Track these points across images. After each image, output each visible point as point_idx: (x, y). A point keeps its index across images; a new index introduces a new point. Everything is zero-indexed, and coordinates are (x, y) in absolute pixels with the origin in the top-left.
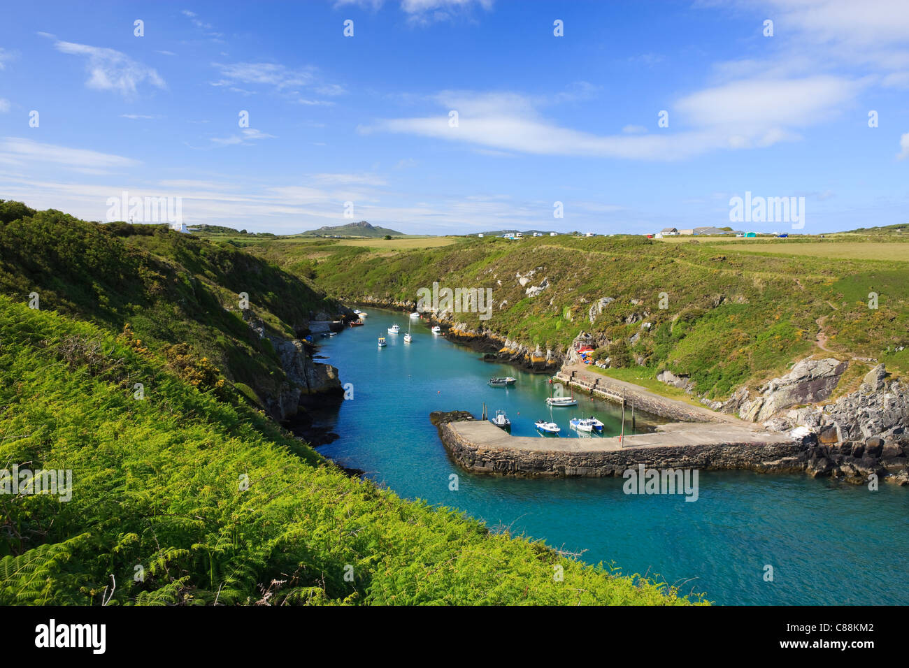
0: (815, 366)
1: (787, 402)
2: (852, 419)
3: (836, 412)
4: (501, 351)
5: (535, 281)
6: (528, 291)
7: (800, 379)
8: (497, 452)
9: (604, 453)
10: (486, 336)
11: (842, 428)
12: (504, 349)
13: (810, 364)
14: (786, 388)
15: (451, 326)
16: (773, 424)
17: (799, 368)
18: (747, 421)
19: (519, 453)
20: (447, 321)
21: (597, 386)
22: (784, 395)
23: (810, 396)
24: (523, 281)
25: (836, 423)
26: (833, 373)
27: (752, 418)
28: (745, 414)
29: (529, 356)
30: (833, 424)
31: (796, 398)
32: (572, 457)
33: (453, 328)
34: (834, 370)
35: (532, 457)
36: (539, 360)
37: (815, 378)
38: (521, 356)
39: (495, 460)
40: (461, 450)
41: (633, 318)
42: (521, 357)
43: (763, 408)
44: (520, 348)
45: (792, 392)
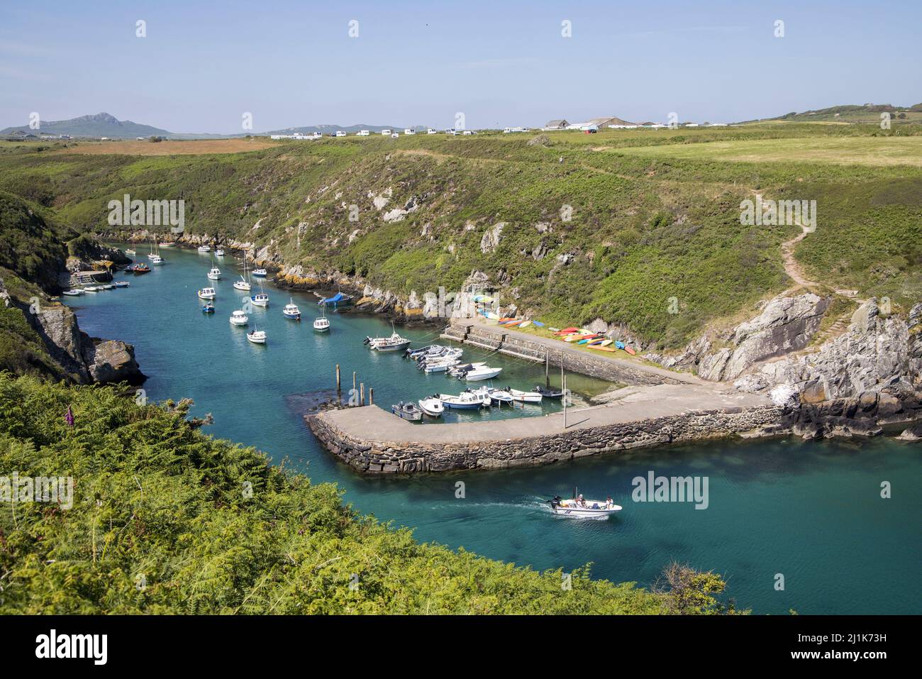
0: (792, 305)
1: (759, 354)
2: (841, 371)
3: (821, 363)
4: (359, 302)
5: (395, 201)
6: (387, 216)
7: (774, 322)
8: (399, 449)
9: (542, 439)
10: (332, 281)
11: (830, 383)
12: (365, 299)
13: (786, 302)
14: (757, 335)
15: (279, 270)
16: (745, 383)
17: (772, 307)
18: (710, 380)
19: (430, 448)
20: (271, 262)
21: (504, 344)
22: (756, 345)
23: (787, 345)
24: (380, 202)
25: (822, 376)
26: (813, 313)
27: (717, 377)
28: (707, 372)
29: (401, 307)
30: (818, 378)
31: (771, 348)
32: (502, 447)
33: (283, 272)
34: (815, 308)
35: (448, 452)
36: (417, 312)
37: (792, 320)
38: (389, 307)
39: (397, 460)
40: (347, 451)
41: (542, 250)
42: (389, 310)
43: (731, 362)
44: (388, 296)
45: (765, 340)
